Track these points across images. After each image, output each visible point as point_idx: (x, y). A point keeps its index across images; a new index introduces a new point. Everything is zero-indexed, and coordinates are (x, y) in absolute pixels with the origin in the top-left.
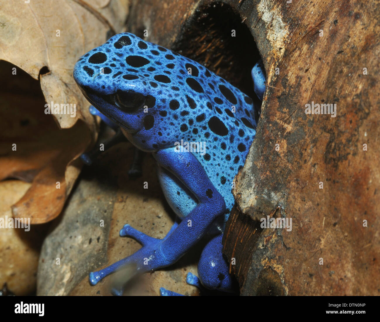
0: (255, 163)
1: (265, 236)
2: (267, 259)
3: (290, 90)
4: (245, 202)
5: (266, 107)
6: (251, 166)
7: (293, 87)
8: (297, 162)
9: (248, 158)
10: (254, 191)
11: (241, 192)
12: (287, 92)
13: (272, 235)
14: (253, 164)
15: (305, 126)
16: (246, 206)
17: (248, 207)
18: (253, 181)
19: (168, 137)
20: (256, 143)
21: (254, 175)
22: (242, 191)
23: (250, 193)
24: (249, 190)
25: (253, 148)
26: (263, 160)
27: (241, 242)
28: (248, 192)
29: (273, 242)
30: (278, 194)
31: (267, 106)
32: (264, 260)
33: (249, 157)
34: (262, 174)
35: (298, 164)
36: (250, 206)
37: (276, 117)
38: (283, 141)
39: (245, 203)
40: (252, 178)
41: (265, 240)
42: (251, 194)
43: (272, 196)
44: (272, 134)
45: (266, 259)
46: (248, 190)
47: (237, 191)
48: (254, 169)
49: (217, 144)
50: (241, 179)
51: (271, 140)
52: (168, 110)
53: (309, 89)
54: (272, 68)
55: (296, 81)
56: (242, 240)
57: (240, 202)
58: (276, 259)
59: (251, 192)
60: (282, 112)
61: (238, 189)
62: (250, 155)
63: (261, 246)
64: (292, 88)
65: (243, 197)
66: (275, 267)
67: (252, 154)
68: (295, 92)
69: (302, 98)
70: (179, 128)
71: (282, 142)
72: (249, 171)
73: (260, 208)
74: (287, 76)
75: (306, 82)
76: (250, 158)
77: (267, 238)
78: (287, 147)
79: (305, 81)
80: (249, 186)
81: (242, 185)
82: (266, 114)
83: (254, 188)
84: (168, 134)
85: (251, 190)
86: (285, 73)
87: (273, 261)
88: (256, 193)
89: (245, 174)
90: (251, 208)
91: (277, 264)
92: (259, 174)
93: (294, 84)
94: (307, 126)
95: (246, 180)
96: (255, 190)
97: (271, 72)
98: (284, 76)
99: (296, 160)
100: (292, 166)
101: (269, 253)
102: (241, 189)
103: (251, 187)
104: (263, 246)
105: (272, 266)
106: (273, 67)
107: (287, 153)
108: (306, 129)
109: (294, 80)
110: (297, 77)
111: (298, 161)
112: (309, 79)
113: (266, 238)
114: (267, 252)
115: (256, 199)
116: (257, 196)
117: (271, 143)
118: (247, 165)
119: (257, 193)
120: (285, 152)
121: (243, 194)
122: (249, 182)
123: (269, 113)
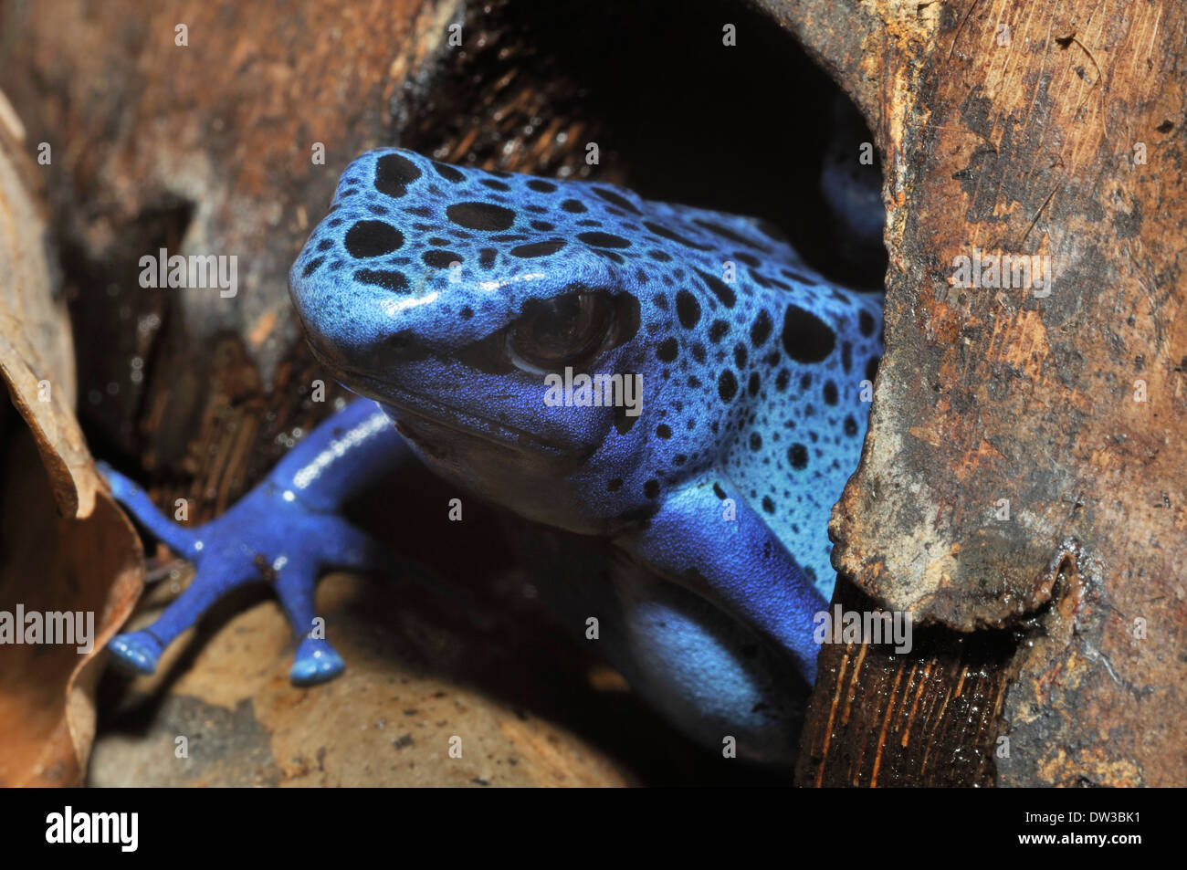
0: (917, 432)
1: (1031, 676)
2: (1062, 755)
3: (1008, 132)
4: (911, 579)
5: (913, 223)
6: (898, 449)
7: (1018, 117)
8: (1103, 378)
9: (876, 426)
10: (940, 533)
11: (882, 552)
12: (998, 143)
13: (1064, 662)
14: (907, 438)
15: (1107, 241)
16: (916, 595)
17: (927, 595)
18: (922, 500)
19: (692, 435)
20: (897, 366)
21: (920, 477)
22: (884, 548)
23: (922, 544)
24: (916, 535)
25: (889, 384)
26: (949, 412)
27: (904, 744)
28: (913, 541)
29: (1075, 687)
30: (1050, 511)
31: (914, 220)
32: (1049, 760)
33: (880, 421)
34: (958, 463)
35: (1108, 379)
36: (934, 588)
37: (966, 245)
38: (1025, 317)
39: (907, 584)
40: (915, 488)
41: (1037, 689)
42: (927, 546)
43: (1027, 525)
44: (967, 312)
45: (1057, 756)
46: (912, 535)
47: (863, 552)
48: (917, 457)
49: (814, 394)
50: (868, 507)
51: (969, 332)
52: (679, 334)
53: (1089, 108)
54: (899, 87)
55: (1029, 94)
56: (906, 738)
57: (884, 587)
58: (1104, 744)
59: (927, 539)
60: (992, 219)
61: (864, 548)
62: (885, 414)
63: (1024, 715)
64: (1016, 122)
65: (892, 566)
66: (1104, 775)
67: (891, 409)
68: (1032, 134)
70: (717, 393)
71: (1020, 321)
72: (895, 471)
73: (983, 583)
74: (980, 87)
75: (1073, 87)
76: (883, 425)
77: (1044, 679)
78: (1048, 335)
79: (1067, 85)
80: (910, 518)
81: (877, 525)
82: (921, 246)
83: (936, 522)
84: (691, 424)
85: (928, 533)
86: (972, 81)
87: (1092, 754)
88: (948, 535)
89: (877, 484)
90: (943, 592)
91: (1110, 762)
92: (944, 466)
93: (1023, 105)
94: (1111, 239)
95: (890, 505)
96: (945, 524)
97: (896, 101)
98: (968, 92)
99: (1096, 370)
100: (1083, 395)
101: (1064, 729)
102: (875, 543)
103: (922, 519)
104: (1035, 710)
105: (1090, 773)
106: (900, 81)
107: (1049, 357)
108: (1113, 251)
109: (1020, 93)
110: (1031, 79)
111: (1108, 369)
112: (1081, 73)
113: (1038, 679)
114: (1058, 728)
115: (955, 556)
116: (956, 547)
117: (967, 342)
118: (878, 453)
119: (955, 533)
120: (1041, 355)
121: (889, 555)
122: (904, 506)
123: (932, 243)
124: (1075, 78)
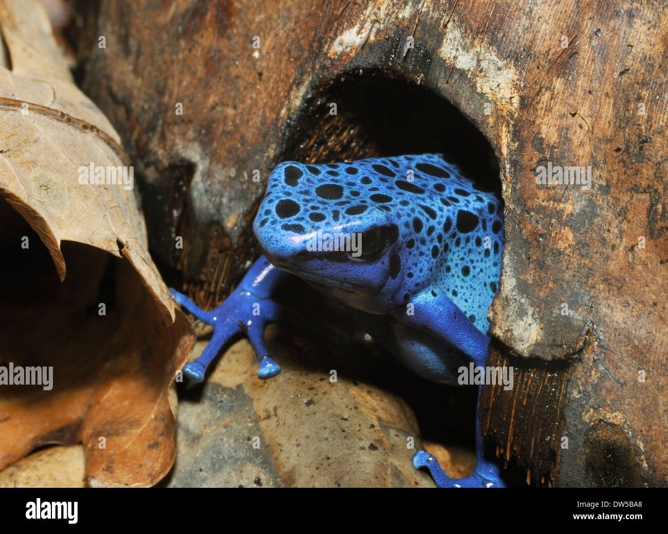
0: (522, 277)
1: (577, 378)
2: (592, 410)
3: (552, 152)
4: (524, 338)
5: (514, 189)
6: (514, 284)
7: (556, 146)
8: (598, 254)
9: (504, 274)
10: (535, 319)
11: (511, 328)
12: (548, 156)
13: (590, 372)
14: (518, 279)
15: (596, 197)
16: (527, 345)
17: (531, 345)
18: (526, 305)
19: (422, 275)
20: (512, 249)
21: (525, 296)
23: (527, 324)
24: (525, 320)
25: (509, 257)
26: (535, 269)
27: (524, 404)
28: (524, 323)
29: (596, 382)
30: (580, 310)
32: (587, 413)
33: (506, 272)
34: (540, 290)
35: (601, 255)
36: (534, 342)
37: (538, 198)
38: (564, 229)
39: (522, 341)
40: (523, 301)
41: (580, 384)
42: (530, 325)
43: (571, 315)
44: (540, 227)
45: (590, 411)
46: (523, 320)
47: (503, 328)
48: (522, 287)
50: (503, 309)
51: (541, 235)
52: (415, 236)
53: (585, 141)
54: (504, 131)
55: (560, 136)
56: (525, 401)
57: (513, 342)
58: (609, 405)
59: (530, 322)
60: (548, 188)
61: (503, 326)
62: (508, 270)
63: (575, 394)
64: (555, 148)
65: (515, 333)
66: (609, 418)
67: (510, 267)
68: (562, 153)
69: (577, 158)
70: (431, 256)
71: (563, 231)
72: (514, 293)
73: (554, 340)
74: (539, 133)
75: (578, 132)
76: (507, 274)
77: (583, 379)
78: (575, 236)
79: (575, 132)
80: (522, 313)
81: (508, 317)
82: (518, 199)
83: (533, 315)
84: (421, 271)
85: (529, 319)
86: (535, 130)
87: (604, 410)
88: (538, 320)
89: (507, 299)
90: (537, 344)
91: (612, 413)
92: (534, 291)
93: (558, 141)
94: (598, 196)
95: (513, 308)
96: (537, 316)
97: (503, 137)
98: (534, 135)
99: (596, 251)
100: (591, 261)
101: (592, 400)
102: (508, 324)
103: (526, 314)
104: (579, 392)
105: (604, 417)
106: (504, 129)
107: (575, 245)
108: (599, 201)
109: (556, 136)
110: (560, 130)
111: (600, 250)
112: (581, 127)
113: (580, 380)
114: (590, 399)
115: (542, 329)
116: (542, 325)
117: (541, 239)
118: (506, 286)
119: (541, 320)
120: (572, 245)
121: (514, 329)
122: (519, 308)
123: (523, 198)
124: (578, 129)
